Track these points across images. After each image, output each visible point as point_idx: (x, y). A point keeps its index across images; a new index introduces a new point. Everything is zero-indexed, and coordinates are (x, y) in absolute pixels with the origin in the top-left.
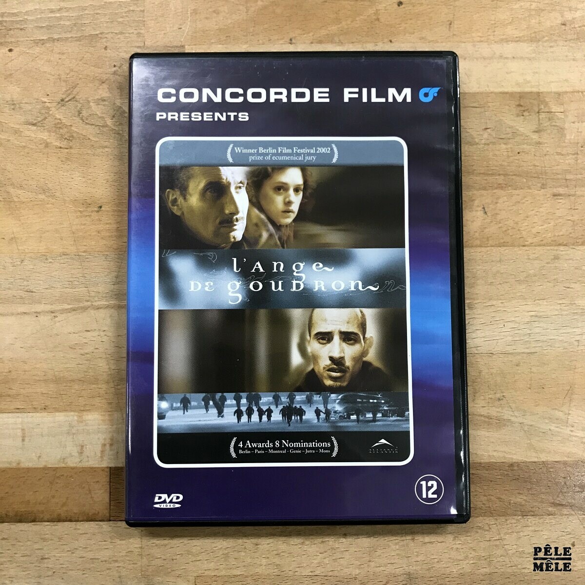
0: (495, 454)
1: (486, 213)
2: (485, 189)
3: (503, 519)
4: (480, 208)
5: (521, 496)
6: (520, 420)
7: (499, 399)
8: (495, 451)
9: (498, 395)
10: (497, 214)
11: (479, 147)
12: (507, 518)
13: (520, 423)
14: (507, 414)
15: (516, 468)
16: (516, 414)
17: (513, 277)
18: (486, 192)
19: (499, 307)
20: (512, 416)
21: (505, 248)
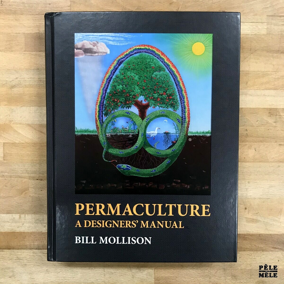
0: (254, 231)
1: (256, 150)
2: (256, 142)
3: (256, 252)
4: (254, 149)
5: (262, 245)
6: (263, 220)
7: (257, 213)
8: (254, 230)
9: (256, 212)
10: (259, 151)
11: (255, 127)
12: (257, 252)
13: (263, 221)
14: (259, 218)
15: (261, 236)
16: (262, 218)
17: (264, 172)
18: (256, 143)
19: (258, 183)
20: (261, 219)
21: (262, 163)
